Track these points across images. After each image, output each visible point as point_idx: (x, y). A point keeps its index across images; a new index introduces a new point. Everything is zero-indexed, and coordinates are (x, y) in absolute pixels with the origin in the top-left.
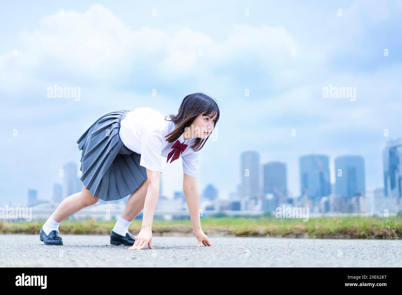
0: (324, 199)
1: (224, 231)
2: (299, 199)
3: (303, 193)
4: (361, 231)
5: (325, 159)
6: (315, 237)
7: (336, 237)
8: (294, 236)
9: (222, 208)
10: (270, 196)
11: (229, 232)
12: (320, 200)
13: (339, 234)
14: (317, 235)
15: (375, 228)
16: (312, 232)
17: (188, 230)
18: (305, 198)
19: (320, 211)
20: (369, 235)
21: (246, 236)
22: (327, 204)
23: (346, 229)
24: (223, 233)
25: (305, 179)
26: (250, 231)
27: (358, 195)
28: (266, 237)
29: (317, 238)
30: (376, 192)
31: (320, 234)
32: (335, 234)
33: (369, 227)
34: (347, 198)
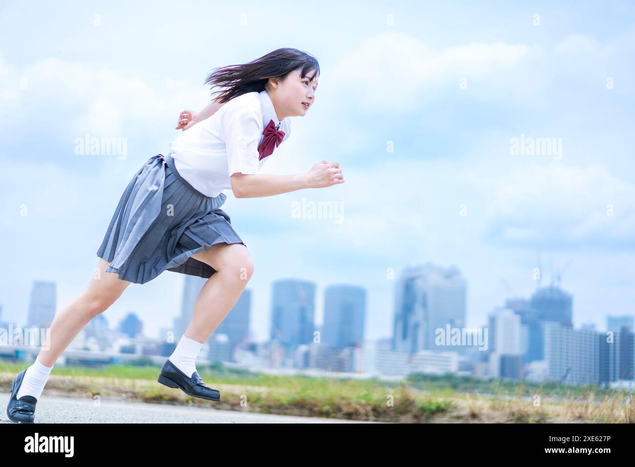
0: (303, 348)
1: (126, 392)
2: (266, 345)
3: (273, 336)
4: (325, 405)
5: (309, 288)
6: (258, 409)
7: (288, 411)
8: (228, 407)
9: (146, 351)
10: (222, 338)
11: (134, 393)
12: (296, 349)
13: (293, 407)
14: (261, 407)
15: (344, 402)
16: (256, 402)
17: (72, 386)
18: (276, 345)
19: (295, 366)
20: (334, 412)
21: (158, 403)
22: (307, 355)
23: (304, 400)
24: (124, 395)
25: (277, 316)
26: (165, 395)
27: (354, 345)
28: (187, 406)
29: (261, 412)
30: (381, 342)
31: (266, 406)
32: (288, 406)
33: (337, 400)
34: (336, 350)
